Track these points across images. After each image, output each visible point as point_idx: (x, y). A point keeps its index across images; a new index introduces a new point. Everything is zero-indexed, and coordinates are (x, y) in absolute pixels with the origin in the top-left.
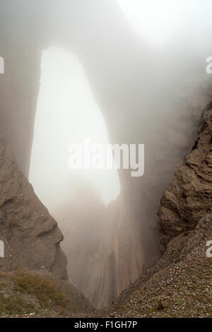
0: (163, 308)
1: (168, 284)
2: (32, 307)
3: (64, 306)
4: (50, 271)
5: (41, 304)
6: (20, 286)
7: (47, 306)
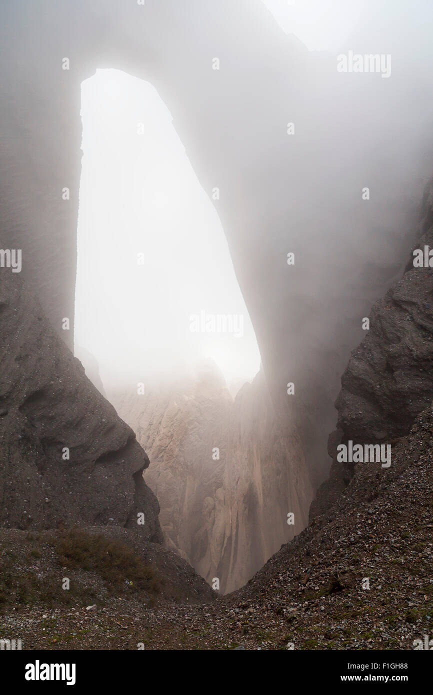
0: (341, 588)
1: (352, 543)
2: (93, 595)
3: (156, 591)
4: (125, 526)
5: (109, 590)
6: (67, 556)
7: (121, 592)
